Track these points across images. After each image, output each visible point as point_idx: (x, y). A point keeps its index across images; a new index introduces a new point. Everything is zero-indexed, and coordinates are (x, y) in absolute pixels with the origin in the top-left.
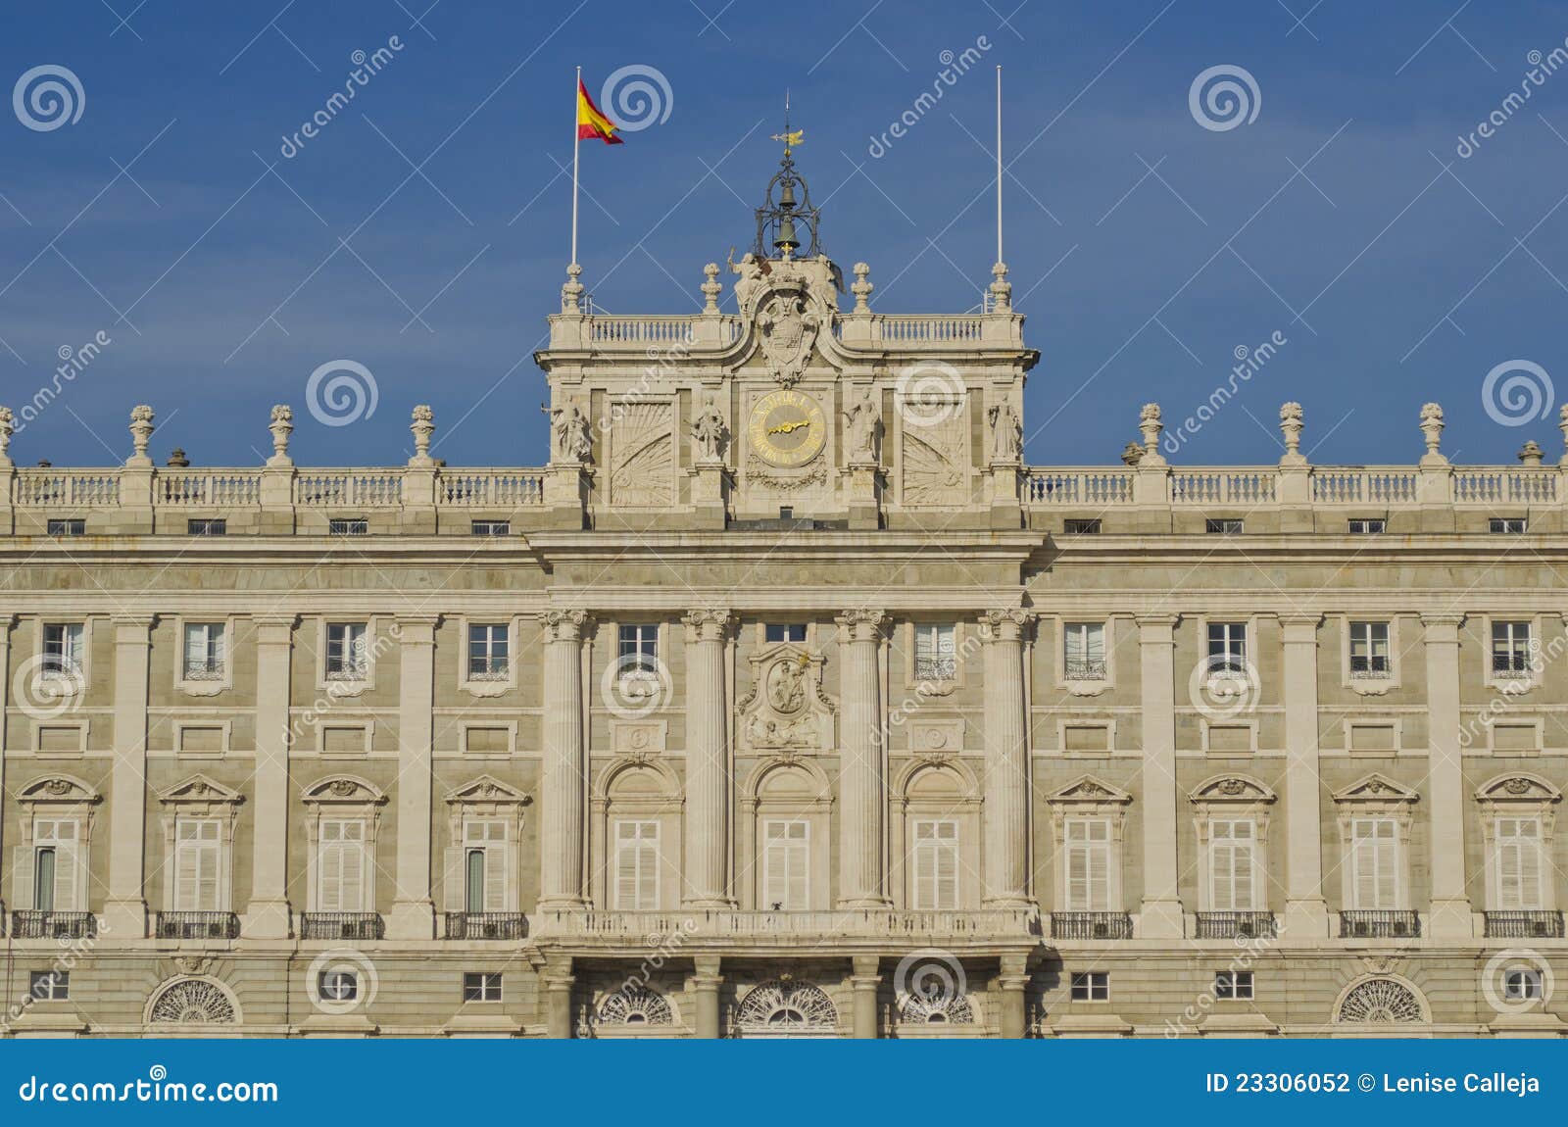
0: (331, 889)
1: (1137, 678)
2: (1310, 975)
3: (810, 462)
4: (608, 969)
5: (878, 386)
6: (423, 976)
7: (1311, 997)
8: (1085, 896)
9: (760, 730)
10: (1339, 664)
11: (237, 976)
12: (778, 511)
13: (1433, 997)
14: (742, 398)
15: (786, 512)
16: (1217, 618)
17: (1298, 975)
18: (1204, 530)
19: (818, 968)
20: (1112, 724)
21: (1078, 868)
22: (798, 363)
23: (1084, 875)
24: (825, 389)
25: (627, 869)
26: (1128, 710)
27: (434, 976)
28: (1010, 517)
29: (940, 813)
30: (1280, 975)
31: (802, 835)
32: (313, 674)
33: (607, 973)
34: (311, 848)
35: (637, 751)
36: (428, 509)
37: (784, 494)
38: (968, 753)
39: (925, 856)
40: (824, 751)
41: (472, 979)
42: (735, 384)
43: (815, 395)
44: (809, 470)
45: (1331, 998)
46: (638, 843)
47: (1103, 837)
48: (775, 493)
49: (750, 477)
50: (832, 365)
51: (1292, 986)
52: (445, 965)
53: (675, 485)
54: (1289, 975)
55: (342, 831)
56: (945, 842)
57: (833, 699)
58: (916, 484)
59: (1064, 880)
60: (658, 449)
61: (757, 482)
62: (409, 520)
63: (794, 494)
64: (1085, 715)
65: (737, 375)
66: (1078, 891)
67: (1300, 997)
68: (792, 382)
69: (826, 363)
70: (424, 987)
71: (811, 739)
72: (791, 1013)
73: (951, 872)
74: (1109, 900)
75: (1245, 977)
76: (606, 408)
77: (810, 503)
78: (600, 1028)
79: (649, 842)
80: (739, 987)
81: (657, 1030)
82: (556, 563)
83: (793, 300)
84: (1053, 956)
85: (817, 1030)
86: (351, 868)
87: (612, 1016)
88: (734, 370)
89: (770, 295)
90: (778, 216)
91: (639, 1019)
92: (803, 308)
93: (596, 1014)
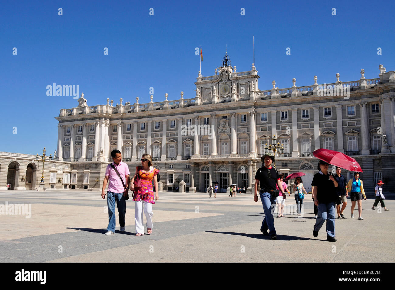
1: (271, 120)
2: (295, 163)
5: (237, 82)
6: (180, 165)
7: (295, 166)
9: (221, 131)
10: (301, 116)
11: (160, 166)
12: (224, 101)
13: (315, 166)
14: (219, 86)
16: (283, 111)
17: (294, 163)
18: (281, 98)
19: (226, 163)
20: (268, 127)
21: (263, 148)
22: (226, 80)
24: (230, 84)
25: (205, 150)
26: (269, 125)
27: (182, 165)
28: (252, 99)
29: (244, 141)
30: (291, 163)
31: (226, 145)
32: (169, 127)
33: (201, 164)
34: (169, 149)
38: (247, 132)
39: (243, 147)
40: (229, 133)
41: (187, 165)
42: (219, 84)
43: (228, 85)
44: (228, 95)
45: (298, 166)
46: (206, 147)
48: (224, 99)
49: (220, 97)
51: (293, 164)
52: (183, 164)
54: (292, 163)
55: (172, 146)
56: (245, 145)
57: (230, 126)
58: (242, 96)
59: (261, 150)
60: (209, 94)
63: (226, 98)
64: (264, 126)
67: (294, 166)
68: (226, 83)
69: (230, 80)
70: (181, 166)
71: (227, 132)
72: (224, 169)
75: (286, 163)
76: (203, 89)
77: (228, 100)
78: (201, 171)
79: (207, 147)
80: (217, 166)
81: (208, 171)
82: (195, 110)
83: (225, 72)
84: (258, 160)
85: (227, 171)
86: (173, 152)
87: (202, 170)
88: (219, 82)
89: (222, 72)
90: (225, 61)
91: (206, 170)
92: (226, 73)
93: (200, 169)
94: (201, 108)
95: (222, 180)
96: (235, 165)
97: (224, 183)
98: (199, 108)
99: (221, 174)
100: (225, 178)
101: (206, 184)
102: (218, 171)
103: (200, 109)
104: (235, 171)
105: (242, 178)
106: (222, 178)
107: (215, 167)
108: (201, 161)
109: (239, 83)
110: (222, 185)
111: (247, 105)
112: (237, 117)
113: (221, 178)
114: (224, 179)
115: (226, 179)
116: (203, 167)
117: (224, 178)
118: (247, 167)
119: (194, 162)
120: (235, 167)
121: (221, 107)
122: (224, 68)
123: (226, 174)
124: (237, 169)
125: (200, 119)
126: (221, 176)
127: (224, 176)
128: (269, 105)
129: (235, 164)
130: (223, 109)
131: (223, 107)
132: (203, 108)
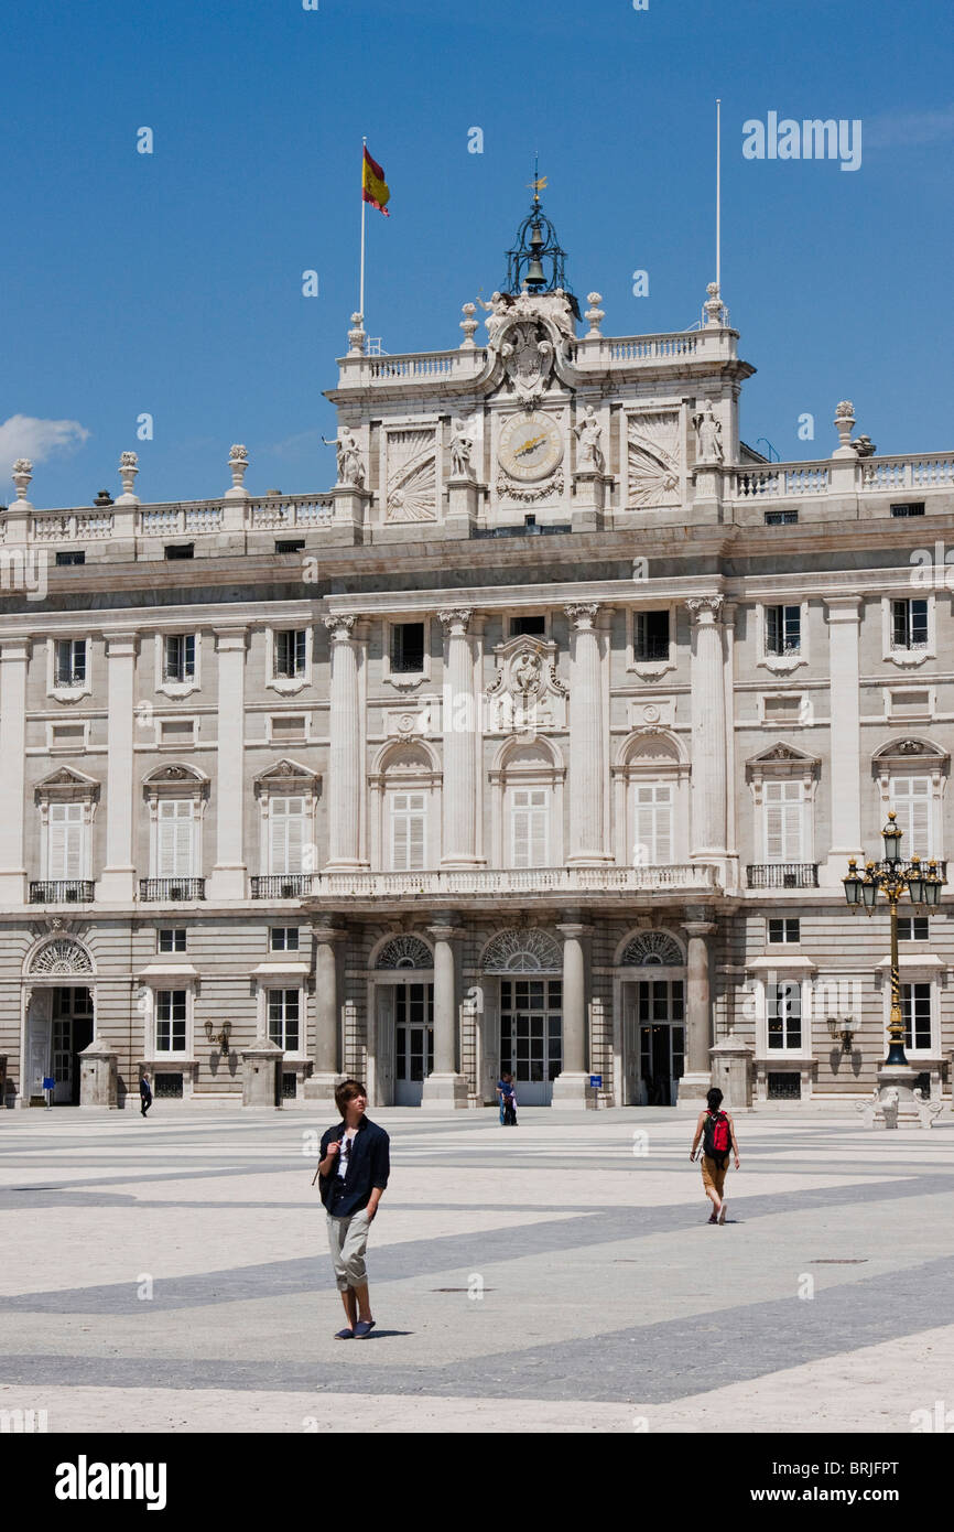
0: (168, 860)
1: (827, 652)
3: (551, 474)
4: (379, 921)
5: (607, 403)
8: (780, 850)
11: (92, 934)
12: (523, 519)
14: (493, 422)
15: (531, 520)
16: (902, 596)
18: (890, 512)
19: (546, 918)
20: (805, 694)
21: (775, 826)
22: (539, 386)
23: (779, 831)
24: (562, 409)
25: (400, 836)
26: (817, 681)
27: (245, 930)
28: (709, 513)
29: (656, 780)
30: (951, 919)
31: (542, 802)
32: (152, 679)
33: (379, 925)
34: (152, 826)
35: (405, 734)
36: (239, 534)
37: (528, 505)
38: (679, 726)
39: (644, 818)
40: (557, 729)
41: (277, 933)
42: (487, 410)
43: (553, 415)
44: (548, 482)
46: (409, 813)
47: (796, 797)
48: (521, 504)
49: (500, 492)
50: (567, 387)
52: (254, 921)
53: (439, 501)
55: (176, 811)
56: (662, 805)
57: (564, 682)
58: (640, 488)
59: (762, 836)
60: (427, 471)
61: (507, 494)
62: (224, 544)
63: (537, 503)
64: (782, 688)
65: (489, 401)
66: (775, 846)
68: (533, 405)
69: (563, 386)
70: (238, 941)
72: (527, 957)
73: (667, 832)
74: (801, 853)
76: (384, 439)
77: (550, 511)
78: (374, 973)
79: (417, 813)
80: (481, 936)
81: (420, 973)
82: (333, 575)
83: (532, 333)
84: (747, 904)
85: (548, 972)
86: (183, 841)
87: (386, 962)
88: (488, 397)
89: (511, 330)
90: (529, 256)
91: (406, 964)
92: (540, 338)
93: (372, 960)
94: (372, 565)
95: (514, 1027)
96: (600, 934)
97: (522, 1045)
98: (360, 564)
99: (506, 987)
100: (529, 1013)
101: (408, 1055)
102: (488, 972)
103: (368, 569)
104: (599, 970)
105: (644, 1015)
106: (513, 1012)
107: (468, 946)
108: (381, 907)
109: (620, 406)
110: (514, 1060)
111: (676, 552)
112: (611, 628)
113: (507, 1013)
114: (522, 1021)
115: (538, 1022)
116: (390, 948)
117: (525, 1013)
118: (673, 943)
119: (335, 913)
120: (598, 943)
121: (507, 561)
122: (519, 305)
123: (538, 986)
124: (609, 958)
125: (364, 635)
126: (506, 1004)
127: (522, 1004)
128: (814, 556)
129: (600, 924)
130: (521, 574)
131: (523, 561)
132: (388, 565)
